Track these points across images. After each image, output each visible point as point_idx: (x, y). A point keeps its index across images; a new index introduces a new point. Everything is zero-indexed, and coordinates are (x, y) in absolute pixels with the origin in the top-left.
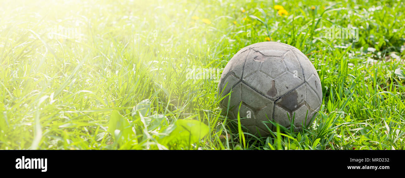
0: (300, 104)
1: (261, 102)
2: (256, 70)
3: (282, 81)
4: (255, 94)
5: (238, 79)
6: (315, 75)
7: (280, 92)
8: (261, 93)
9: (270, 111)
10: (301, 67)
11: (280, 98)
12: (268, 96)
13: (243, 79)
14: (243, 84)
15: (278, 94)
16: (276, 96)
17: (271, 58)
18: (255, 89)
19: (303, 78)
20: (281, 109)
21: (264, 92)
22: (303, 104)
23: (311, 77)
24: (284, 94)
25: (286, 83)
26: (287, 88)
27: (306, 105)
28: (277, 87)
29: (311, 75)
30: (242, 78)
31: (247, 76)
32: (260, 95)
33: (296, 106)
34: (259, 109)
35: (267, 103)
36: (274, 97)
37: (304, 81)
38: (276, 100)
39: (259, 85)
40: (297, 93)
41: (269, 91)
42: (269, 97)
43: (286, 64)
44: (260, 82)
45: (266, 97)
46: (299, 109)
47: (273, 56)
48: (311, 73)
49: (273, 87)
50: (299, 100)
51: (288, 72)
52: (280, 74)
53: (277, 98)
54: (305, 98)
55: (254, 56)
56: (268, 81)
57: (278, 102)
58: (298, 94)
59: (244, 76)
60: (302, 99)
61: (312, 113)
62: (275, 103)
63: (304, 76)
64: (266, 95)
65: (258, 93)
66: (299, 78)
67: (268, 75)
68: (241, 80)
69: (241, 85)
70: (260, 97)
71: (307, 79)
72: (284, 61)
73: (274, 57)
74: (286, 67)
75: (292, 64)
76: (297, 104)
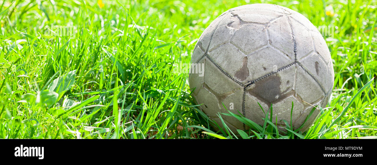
0: (285, 93)
1: (226, 87)
2: (225, 41)
3: (258, 58)
4: (219, 75)
5: (203, 52)
6: (318, 53)
7: (253, 74)
8: (227, 74)
9: (239, 100)
10: (294, 40)
11: (252, 83)
12: (235, 78)
13: (208, 53)
14: (207, 59)
15: (250, 78)
16: (247, 79)
17: (250, 25)
18: (219, 67)
19: (293, 57)
20: (254, 98)
21: (232, 73)
22: (290, 94)
23: (309, 56)
24: (259, 78)
25: (263, 62)
26: (265, 69)
27: (295, 96)
28: (250, 67)
29: (310, 53)
30: (207, 51)
31: (213, 49)
32: (226, 76)
33: (277, 97)
34: (225, 96)
35: (234, 88)
36: (244, 81)
37: (294, 61)
38: (246, 85)
39: (226, 62)
40: (279, 78)
41: (237, 72)
42: (238, 80)
43: (269, 35)
44: (228, 58)
45: (233, 79)
46: (283, 102)
47: (254, 23)
48: (310, 51)
49: (244, 66)
50: (283, 88)
51: (271, 46)
52: (257, 48)
53: (249, 82)
54: (294, 85)
55: (229, 22)
56: (238, 58)
57: (249, 88)
58: (282, 78)
59: (210, 49)
60: (288, 86)
61: (307, 108)
62: (244, 89)
63: (296, 54)
64: (233, 77)
65: (223, 74)
66: (287, 55)
67: (239, 49)
68: (206, 54)
69: (204, 60)
70: (226, 80)
71: (301, 59)
72: (268, 30)
73: (255, 25)
74: (268, 39)
75: (280, 35)
76: (279, 93)
